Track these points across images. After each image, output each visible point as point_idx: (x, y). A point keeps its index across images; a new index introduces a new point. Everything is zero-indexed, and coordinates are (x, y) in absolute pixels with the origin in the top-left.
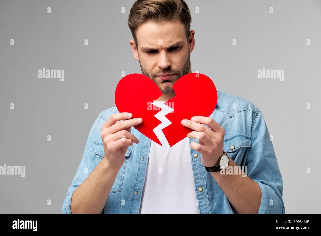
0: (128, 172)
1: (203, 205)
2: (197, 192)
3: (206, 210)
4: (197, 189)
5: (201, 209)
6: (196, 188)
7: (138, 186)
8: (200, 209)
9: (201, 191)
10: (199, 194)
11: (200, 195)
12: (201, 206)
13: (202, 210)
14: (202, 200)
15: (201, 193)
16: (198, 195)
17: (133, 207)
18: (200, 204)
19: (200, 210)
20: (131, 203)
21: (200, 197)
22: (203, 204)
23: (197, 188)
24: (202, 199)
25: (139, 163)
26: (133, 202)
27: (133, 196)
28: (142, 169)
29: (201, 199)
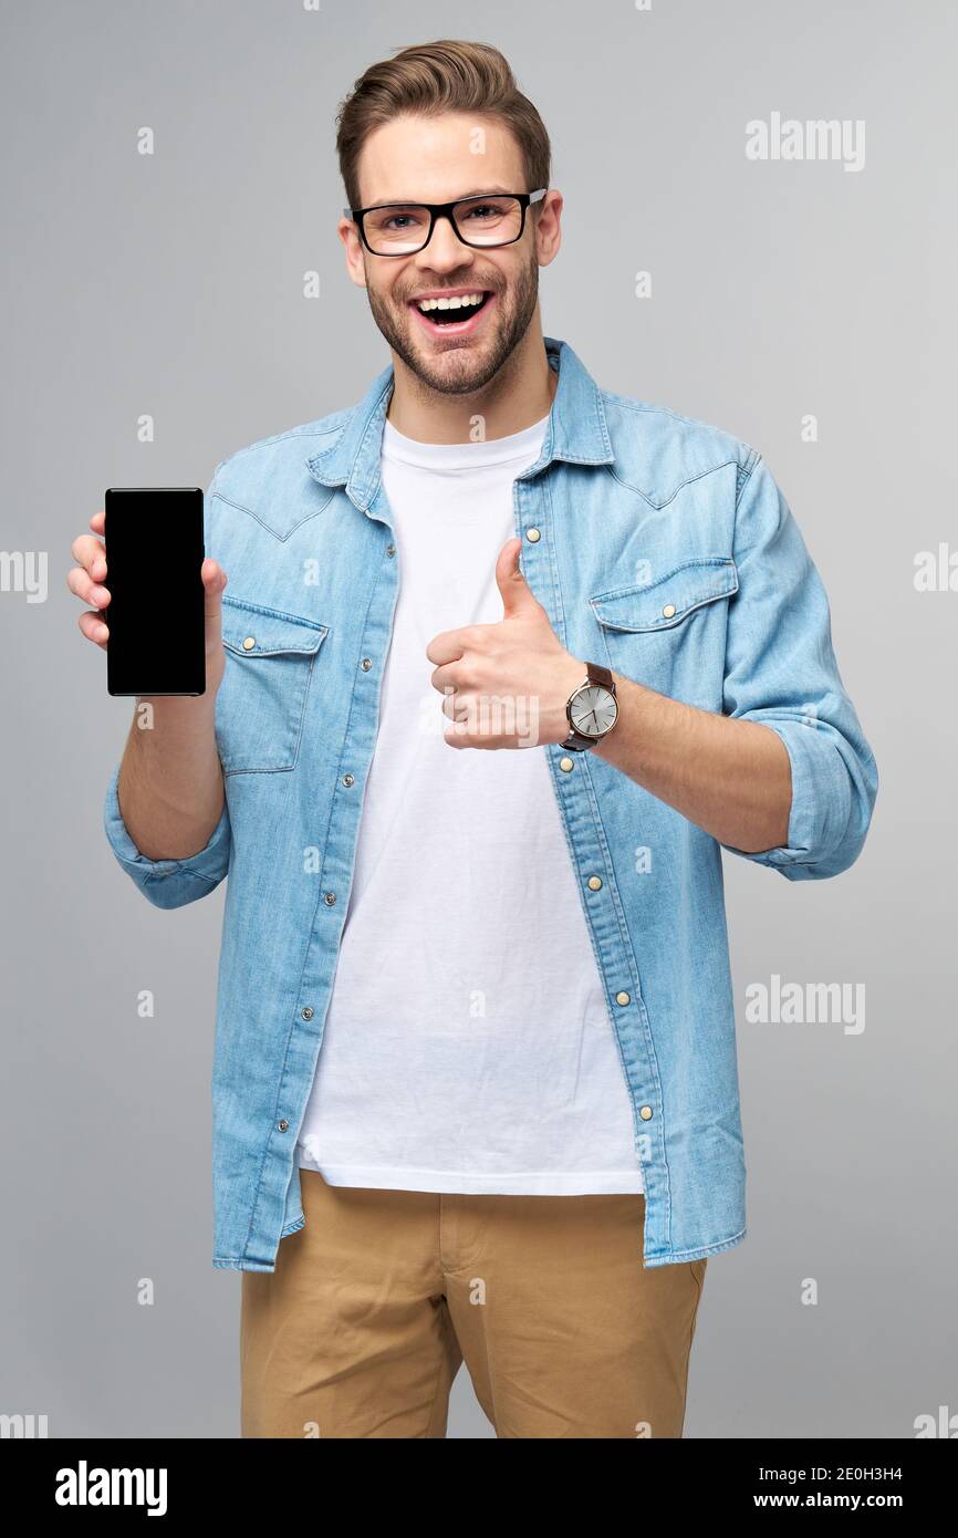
0: (316, 707)
1: (580, 816)
2: (555, 773)
3: (589, 832)
4: (553, 763)
5: (572, 829)
6: (552, 759)
7: (354, 758)
8: (569, 827)
9: (569, 772)
10: (561, 779)
11: (567, 782)
12: (574, 819)
13: (576, 832)
14: (574, 799)
15: (568, 776)
16: (559, 784)
17: (335, 826)
18: (569, 811)
19: (570, 832)
20: (328, 812)
21: (566, 789)
22: (577, 810)
23: (556, 761)
24: (575, 794)
25: (353, 678)
26: (335, 808)
27: (336, 790)
28: (363, 701)
29: (570, 795)
